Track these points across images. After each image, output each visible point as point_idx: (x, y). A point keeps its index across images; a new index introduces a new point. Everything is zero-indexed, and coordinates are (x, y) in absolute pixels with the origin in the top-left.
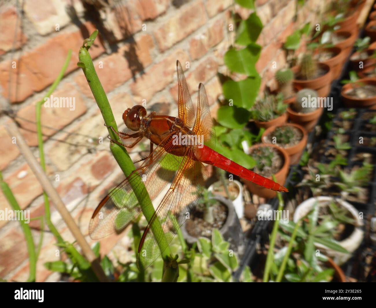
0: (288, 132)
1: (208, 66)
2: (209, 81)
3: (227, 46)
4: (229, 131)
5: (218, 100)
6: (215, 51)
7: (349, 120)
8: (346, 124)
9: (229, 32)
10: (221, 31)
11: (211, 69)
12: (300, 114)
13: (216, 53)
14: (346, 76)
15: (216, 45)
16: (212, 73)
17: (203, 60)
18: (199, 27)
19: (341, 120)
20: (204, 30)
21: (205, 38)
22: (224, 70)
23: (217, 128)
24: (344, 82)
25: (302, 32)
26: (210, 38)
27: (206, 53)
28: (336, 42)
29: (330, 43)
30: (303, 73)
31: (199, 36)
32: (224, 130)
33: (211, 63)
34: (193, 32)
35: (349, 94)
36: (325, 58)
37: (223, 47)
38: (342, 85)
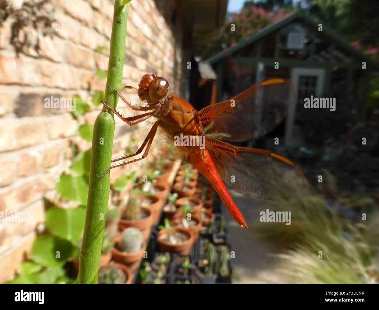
0: (112, 272)
1: (35, 187)
2: (31, 204)
3: (61, 171)
4: (43, 269)
5: (37, 230)
6: (46, 173)
7: (166, 264)
8: (163, 268)
9: (66, 158)
10: (58, 156)
11: (38, 191)
12: (124, 254)
13: (47, 176)
14: (162, 223)
15: (49, 167)
16: (38, 196)
17: (31, 179)
18: (37, 144)
19: (159, 264)
20: (41, 148)
21: (39, 158)
22: (52, 196)
23: (28, 265)
24: (161, 227)
25: (128, 178)
26: (45, 158)
27: (36, 172)
28: (154, 192)
29: (149, 192)
30: (128, 213)
31: (35, 153)
32: (37, 269)
33: (40, 184)
34: (28, 146)
35: (165, 240)
36: (146, 204)
37: (56, 171)
38: (159, 230)
